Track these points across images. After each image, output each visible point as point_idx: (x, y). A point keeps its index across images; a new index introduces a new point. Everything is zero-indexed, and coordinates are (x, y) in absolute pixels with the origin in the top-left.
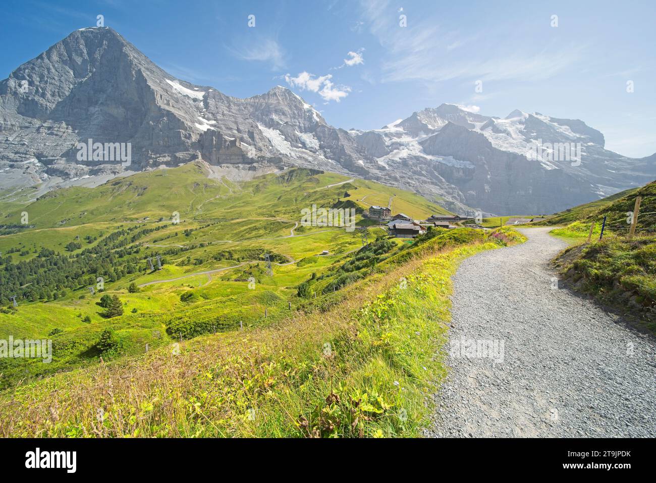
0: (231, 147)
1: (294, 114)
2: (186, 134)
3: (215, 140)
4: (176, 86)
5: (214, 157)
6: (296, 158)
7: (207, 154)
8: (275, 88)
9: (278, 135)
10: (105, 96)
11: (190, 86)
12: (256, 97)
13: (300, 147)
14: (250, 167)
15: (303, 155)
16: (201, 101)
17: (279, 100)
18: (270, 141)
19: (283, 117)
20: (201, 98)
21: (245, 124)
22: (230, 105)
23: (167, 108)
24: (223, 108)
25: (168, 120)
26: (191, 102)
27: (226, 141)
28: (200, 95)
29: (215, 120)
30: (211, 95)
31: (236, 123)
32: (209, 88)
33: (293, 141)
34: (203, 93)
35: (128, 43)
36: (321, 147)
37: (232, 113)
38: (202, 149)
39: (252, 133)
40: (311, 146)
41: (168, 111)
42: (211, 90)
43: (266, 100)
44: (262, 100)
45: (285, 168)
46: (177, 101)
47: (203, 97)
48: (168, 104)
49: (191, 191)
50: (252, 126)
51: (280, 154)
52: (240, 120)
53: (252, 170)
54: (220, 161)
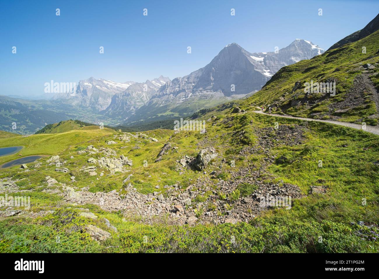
1: (305, 54)
4: (253, 57)
8: (294, 41)
11: (257, 56)
12: (283, 49)
16: (263, 62)
17: (296, 47)
19: (297, 57)
20: (263, 60)
22: (275, 61)
24: (272, 63)
26: (260, 63)
28: (262, 59)
29: (269, 70)
30: (267, 58)
37: (276, 64)
41: (258, 72)
42: (266, 56)
43: (288, 50)
44: (286, 50)
48: (256, 69)
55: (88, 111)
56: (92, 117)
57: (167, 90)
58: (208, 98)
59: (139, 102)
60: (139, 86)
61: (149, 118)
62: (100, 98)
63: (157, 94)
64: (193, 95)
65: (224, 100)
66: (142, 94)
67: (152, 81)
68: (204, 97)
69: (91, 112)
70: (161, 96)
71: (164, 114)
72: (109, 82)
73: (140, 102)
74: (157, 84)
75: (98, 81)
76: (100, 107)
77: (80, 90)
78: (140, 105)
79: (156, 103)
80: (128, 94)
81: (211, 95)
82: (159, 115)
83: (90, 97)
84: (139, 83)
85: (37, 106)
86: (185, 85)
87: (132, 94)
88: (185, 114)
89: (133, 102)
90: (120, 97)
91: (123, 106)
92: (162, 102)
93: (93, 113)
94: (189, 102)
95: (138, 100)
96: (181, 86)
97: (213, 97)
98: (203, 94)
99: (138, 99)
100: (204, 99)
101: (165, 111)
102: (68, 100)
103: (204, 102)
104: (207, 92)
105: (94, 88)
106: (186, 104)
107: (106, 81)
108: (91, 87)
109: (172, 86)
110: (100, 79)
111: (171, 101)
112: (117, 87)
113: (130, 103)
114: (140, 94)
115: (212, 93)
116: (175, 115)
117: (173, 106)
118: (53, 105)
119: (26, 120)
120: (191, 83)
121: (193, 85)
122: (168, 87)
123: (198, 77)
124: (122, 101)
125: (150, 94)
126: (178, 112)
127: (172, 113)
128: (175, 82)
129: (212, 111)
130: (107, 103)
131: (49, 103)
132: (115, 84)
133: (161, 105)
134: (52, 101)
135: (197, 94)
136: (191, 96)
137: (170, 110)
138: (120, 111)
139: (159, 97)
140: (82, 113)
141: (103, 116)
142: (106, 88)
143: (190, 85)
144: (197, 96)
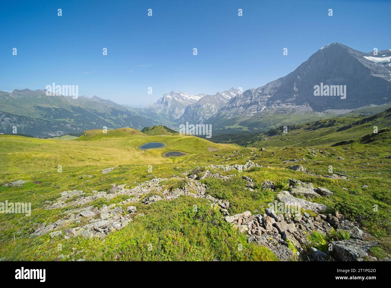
4: (370, 58)
10: (333, 74)
11: (378, 55)
20: (389, 61)
23: (376, 76)
25: (378, 81)
26: (383, 66)
28: (387, 59)
34: (390, 57)
41: (378, 78)
46: (377, 69)
48: (375, 73)
55: (167, 119)
56: (168, 124)
57: (237, 102)
58: (288, 112)
59: (207, 113)
60: (210, 98)
61: (216, 129)
62: (177, 109)
63: (226, 106)
64: (267, 108)
65: (312, 115)
66: (211, 106)
67: (222, 93)
68: (281, 111)
69: (168, 120)
70: (230, 108)
71: (232, 127)
72: (185, 94)
73: (209, 113)
74: (226, 96)
75: (177, 94)
76: (175, 116)
77: (163, 101)
78: (208, 116)
79: (224, 115)
80: (199, 105)
81: (293, 109)
82: (227, 127)
83: (169, 107)
84: (210, 96)
85: (136, 113)
86: (259, 97)
87: (203, 106)
88: (255, 128)
89: (202, 113)
90: (192, 108)
91: (194, 116)
92: (231, 114)
93: (170, 121)
94: (262, 116)
96: (253, 98)
97: (295, 111)
98: (281, 107)
99: (207, 111)
100: (282, 113)
101: (233, 124)
102: (155, 109)
103: (281, 118)
104: (287, 105)
105: (173, 99)
106: (258, 118)
107: (183, 94)
108: (171, 99)
109: (243, 99)
110: (178, 93)
111: (240, 114)
112: (190, 99)
113: (200, 114)
114: (210, 106)
115: (293, 107)
116: (243, 129)
117: (242, 119)
118: (145, 113)
119: (130, 122)
120: (266, 95)
121: (269, 98)
122: (238, 100)
123: (275, 88)
124: (193, 112)
125: (219, 106)
126: (247, 126)
127: (241, 127)
128: (247, 94)
129: (298, 128)
130: (181, 112)
131: (143, 111)
132: (189, 96)
133: (228, 117)
134: (145, 110)
135: (273, 107)
136: (265, 109)
137: (238, 123)
138: (191, 120)
139: (228, 109)
140: (162, 120)
141: (177, 124)
142: (182, 100)
143: (264, 97)
144: (273, 110)
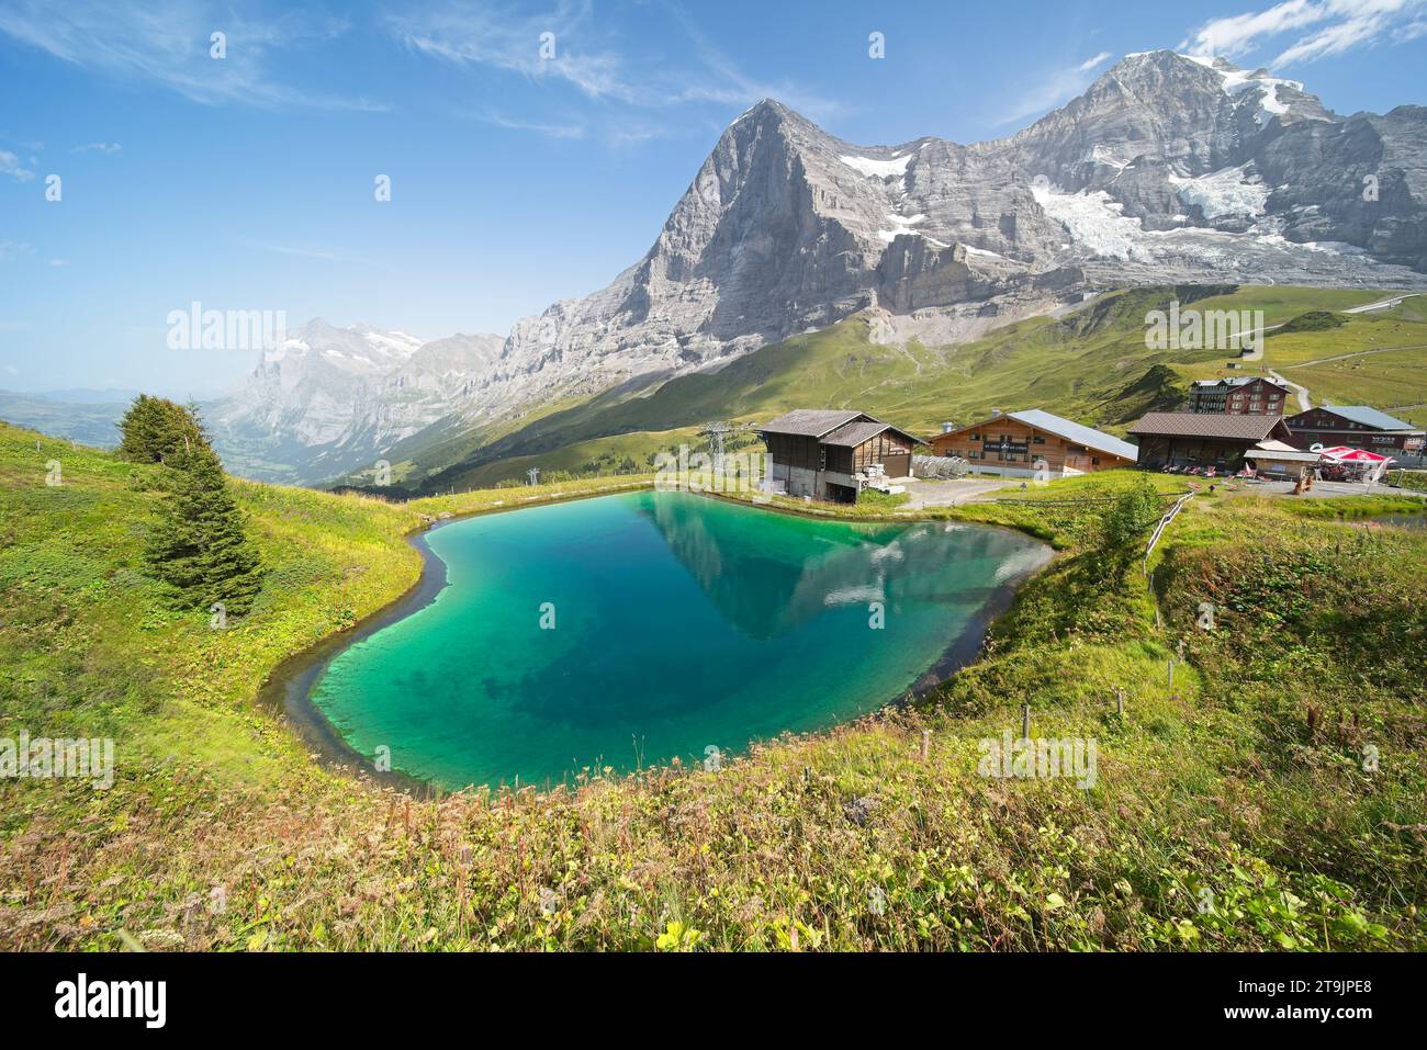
0: (942, 266)
1: (1177, 121)
2: (855, 259)
3: (909, 258)
4: (857, 162)
5: (902, 297)
6: (1149, 260)
7: (889, 293)
9: (1101, 205)
10: (751, 222)
11: (883, 154)
13: (1180, 224)
14: (982, 308)
15: (1185, 248)
16: (902, 177)
17: (1122, 97)
18: (1067, 230)
19: (1128, 145)
20: (903, 171)
21: (997, 199)
22: (964, 164)
23: (830, 214)
24: (946, 177)
25: (829, 236)
26: (881, 187)
27: (931, 254)
28: (901, 165)
29: (923, 212)
30: (924, 155)
31: (973, 204)
32: (922, 141)
33: (1151, 209)
34: (907, 159)
35: (791, 114)
36: (1272, 206)
37: (967, 182)
38: (882, 283)
39: (1012, 219)
40: (1224, 210)
41: (831, 220)
42: (925, 145)
43: (1080, 114)
44: (1065, 119)
45: (1087, 296)
46: (851, 194)
47: (907, 168)
48: (833, 206)
49: (839, 372)
50: (1015, 202)
51: (1091, 260)
52: (985, 193)
53: (987, 314)
54: (914, 302)
66: (465, 380)
72: (389, 336)
75: (343, 331)
77: (263, 367)
80: (402, 378)
81: (619, 372)
91: (375, 428)
95: (437, 406)
99: (440, 401)
105: (312, 356)
107: (378, 332)
108: (305, 354)
109: (534, 342)
114: (458, 379)
142: (367, 360)
